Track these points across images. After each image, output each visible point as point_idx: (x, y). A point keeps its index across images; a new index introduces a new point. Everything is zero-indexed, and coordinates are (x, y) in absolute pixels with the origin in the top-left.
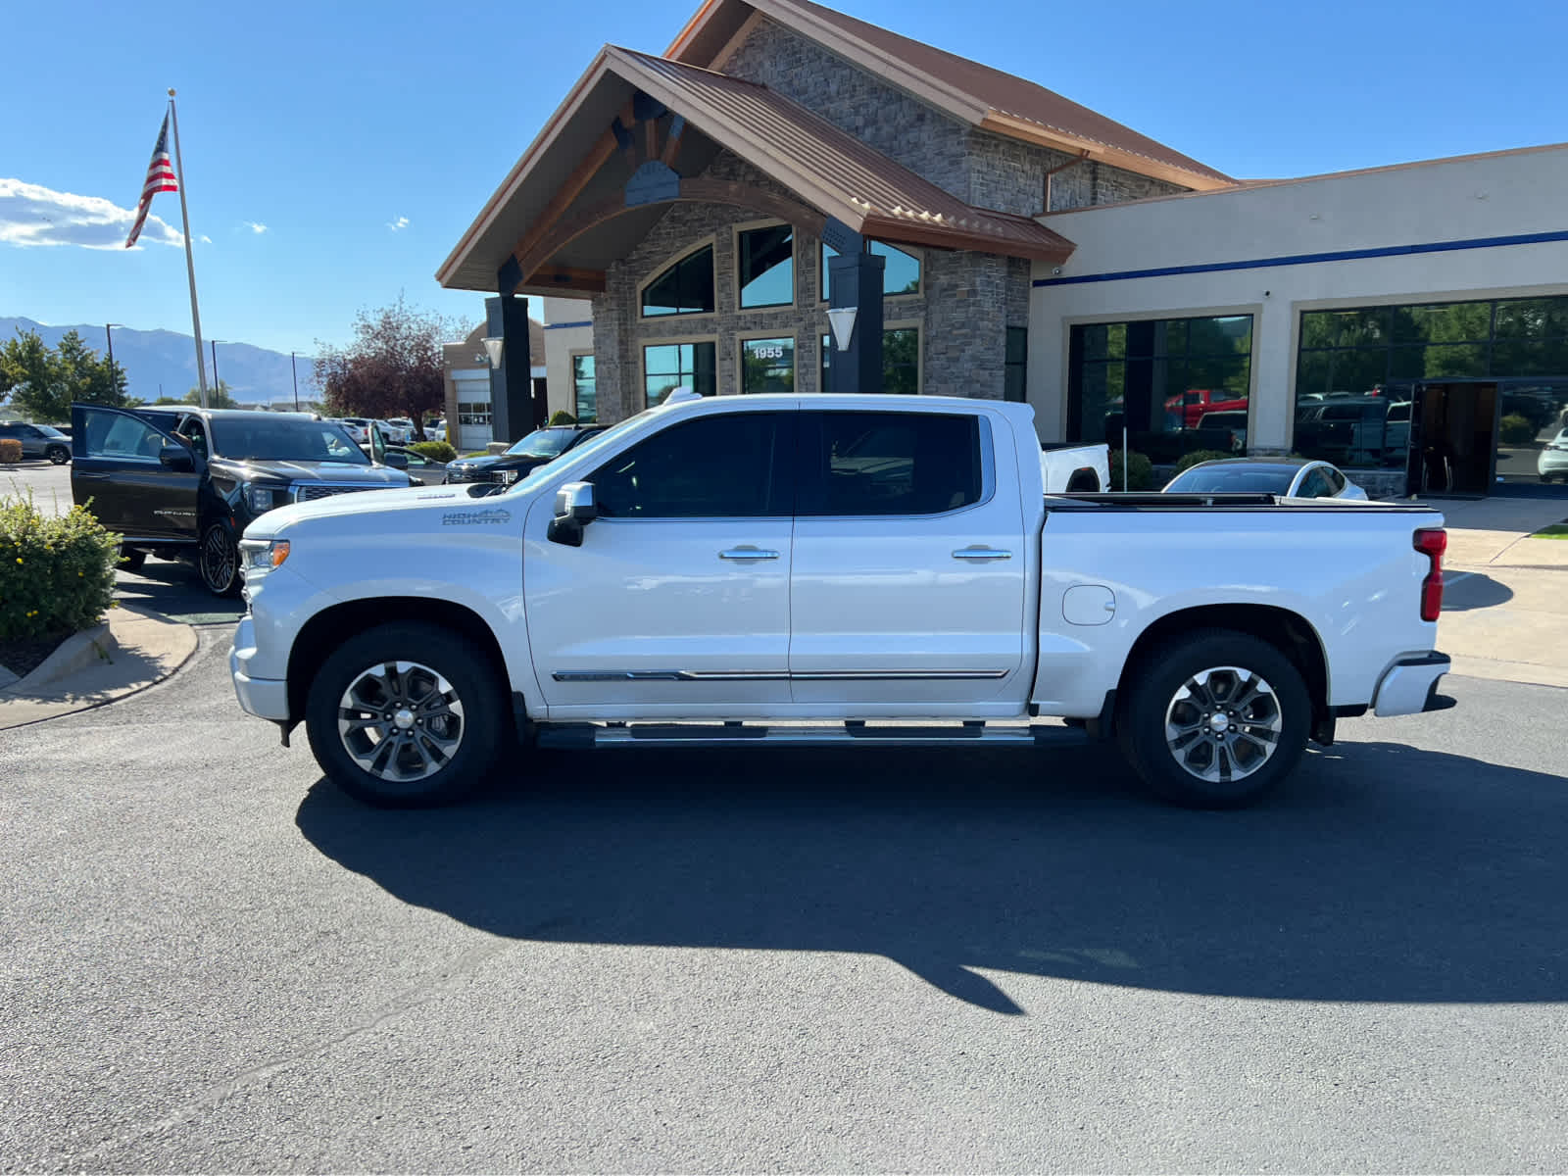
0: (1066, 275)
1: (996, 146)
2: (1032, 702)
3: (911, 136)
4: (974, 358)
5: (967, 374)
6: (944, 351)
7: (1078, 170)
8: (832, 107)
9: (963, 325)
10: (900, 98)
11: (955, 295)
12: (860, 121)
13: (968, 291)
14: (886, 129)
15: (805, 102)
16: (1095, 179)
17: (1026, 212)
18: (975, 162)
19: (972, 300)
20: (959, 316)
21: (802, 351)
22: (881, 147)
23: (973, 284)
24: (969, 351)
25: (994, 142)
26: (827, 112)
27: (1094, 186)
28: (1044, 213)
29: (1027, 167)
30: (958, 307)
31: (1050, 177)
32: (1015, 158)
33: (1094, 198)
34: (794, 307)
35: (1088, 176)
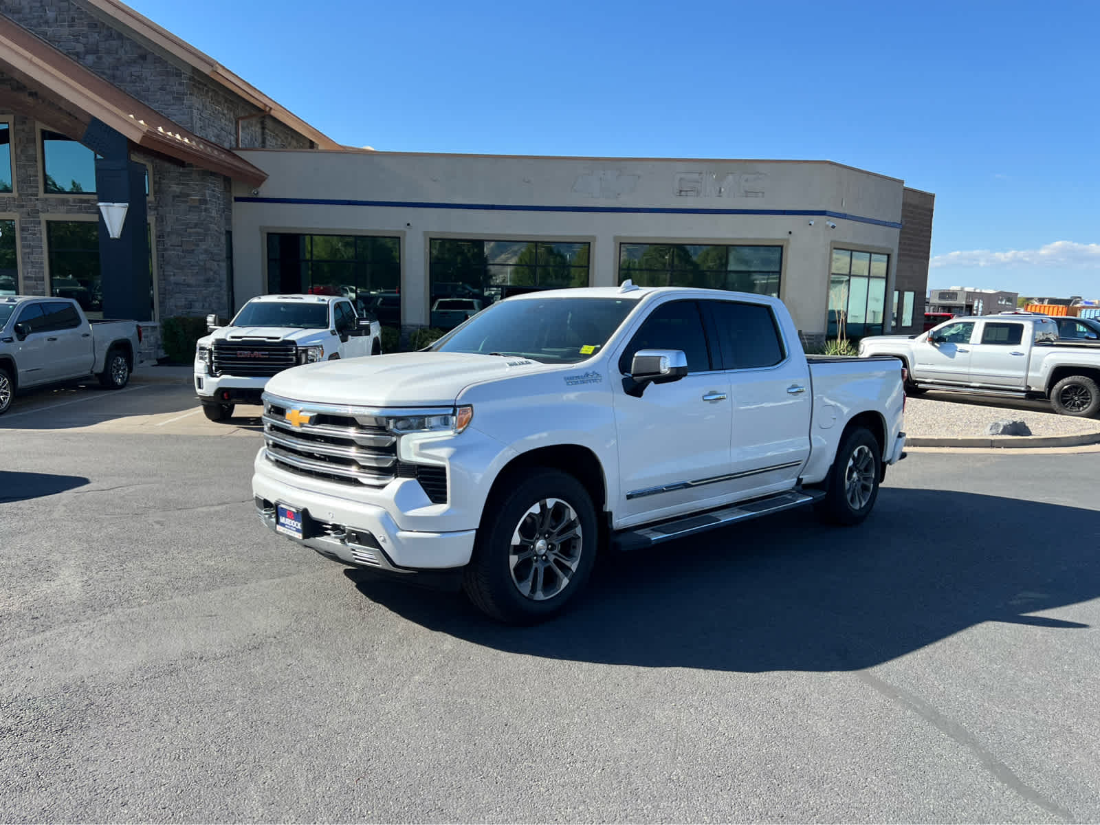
0: (261, 195)
1: (207, 92)
2: (801, 477)
3: (135, 69)
4: (206, 251)
5: (202, 263)
6: (180, 244)
7: (254, 121)
8: (50, 31)
9: (196, 226)
10: (120, 36)
11: (187, 202)
12: (80, 48)
13: (200, 200)
14: (108, 60)
15: (20, 20)
16: (263, 128)
17: (227, 146)
18: (195, 101)
19: (203, 207)
20: (193, 218)
21: (25, 233)
22: (104, 73)
23: (204, 195)
24: (203, 246)
25: (205, 88)
26: (44, 34)
27: (263, 134)
28: (237, 148)
29: (226, 112)
30: (189, 211)
31: (240, 122)
32: (219, 103)
33: (264, 142)
34: (15, 194)
35: (259, 126)
